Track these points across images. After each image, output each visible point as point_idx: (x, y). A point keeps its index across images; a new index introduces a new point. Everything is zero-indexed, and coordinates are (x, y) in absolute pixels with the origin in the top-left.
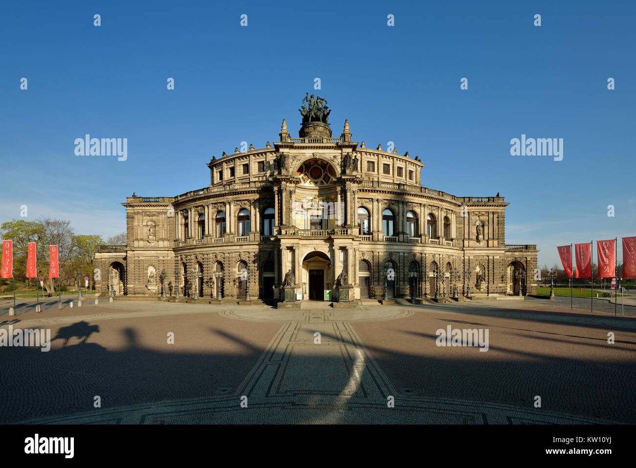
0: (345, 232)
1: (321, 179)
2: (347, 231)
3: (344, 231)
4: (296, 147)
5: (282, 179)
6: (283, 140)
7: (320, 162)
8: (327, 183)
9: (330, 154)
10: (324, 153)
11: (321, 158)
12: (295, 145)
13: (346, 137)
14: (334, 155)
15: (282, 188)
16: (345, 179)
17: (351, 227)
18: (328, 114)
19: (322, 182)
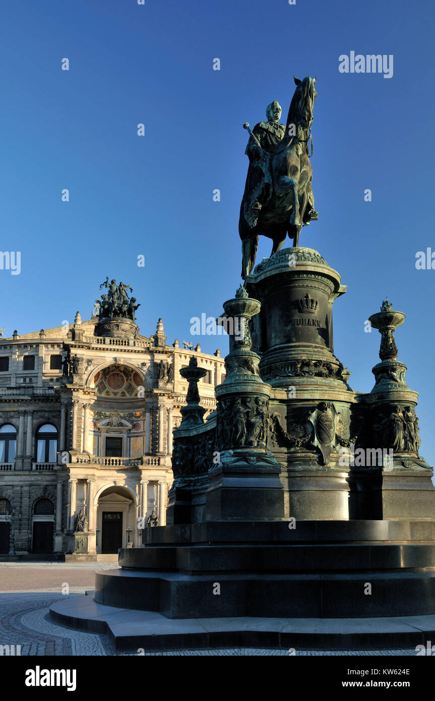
0: (157, 462)
1: (123, 389)
2: (159, 461)
3: (155, 461)
4: (93, 348)
5: (74, 389)
6: (77, 339)
7: (122, 369)
8: (131, 395)
9: (138, 361)
10: (130, 359)
11: (126, 364)
12: (93, 346)
13: (159, 340)
14: (143, 361)
15: (73, 401)
16: (157, 394)
17: (163, 456)
18: (136, 308)
19: (123, 393)
